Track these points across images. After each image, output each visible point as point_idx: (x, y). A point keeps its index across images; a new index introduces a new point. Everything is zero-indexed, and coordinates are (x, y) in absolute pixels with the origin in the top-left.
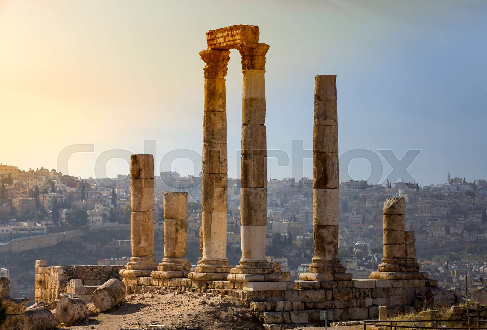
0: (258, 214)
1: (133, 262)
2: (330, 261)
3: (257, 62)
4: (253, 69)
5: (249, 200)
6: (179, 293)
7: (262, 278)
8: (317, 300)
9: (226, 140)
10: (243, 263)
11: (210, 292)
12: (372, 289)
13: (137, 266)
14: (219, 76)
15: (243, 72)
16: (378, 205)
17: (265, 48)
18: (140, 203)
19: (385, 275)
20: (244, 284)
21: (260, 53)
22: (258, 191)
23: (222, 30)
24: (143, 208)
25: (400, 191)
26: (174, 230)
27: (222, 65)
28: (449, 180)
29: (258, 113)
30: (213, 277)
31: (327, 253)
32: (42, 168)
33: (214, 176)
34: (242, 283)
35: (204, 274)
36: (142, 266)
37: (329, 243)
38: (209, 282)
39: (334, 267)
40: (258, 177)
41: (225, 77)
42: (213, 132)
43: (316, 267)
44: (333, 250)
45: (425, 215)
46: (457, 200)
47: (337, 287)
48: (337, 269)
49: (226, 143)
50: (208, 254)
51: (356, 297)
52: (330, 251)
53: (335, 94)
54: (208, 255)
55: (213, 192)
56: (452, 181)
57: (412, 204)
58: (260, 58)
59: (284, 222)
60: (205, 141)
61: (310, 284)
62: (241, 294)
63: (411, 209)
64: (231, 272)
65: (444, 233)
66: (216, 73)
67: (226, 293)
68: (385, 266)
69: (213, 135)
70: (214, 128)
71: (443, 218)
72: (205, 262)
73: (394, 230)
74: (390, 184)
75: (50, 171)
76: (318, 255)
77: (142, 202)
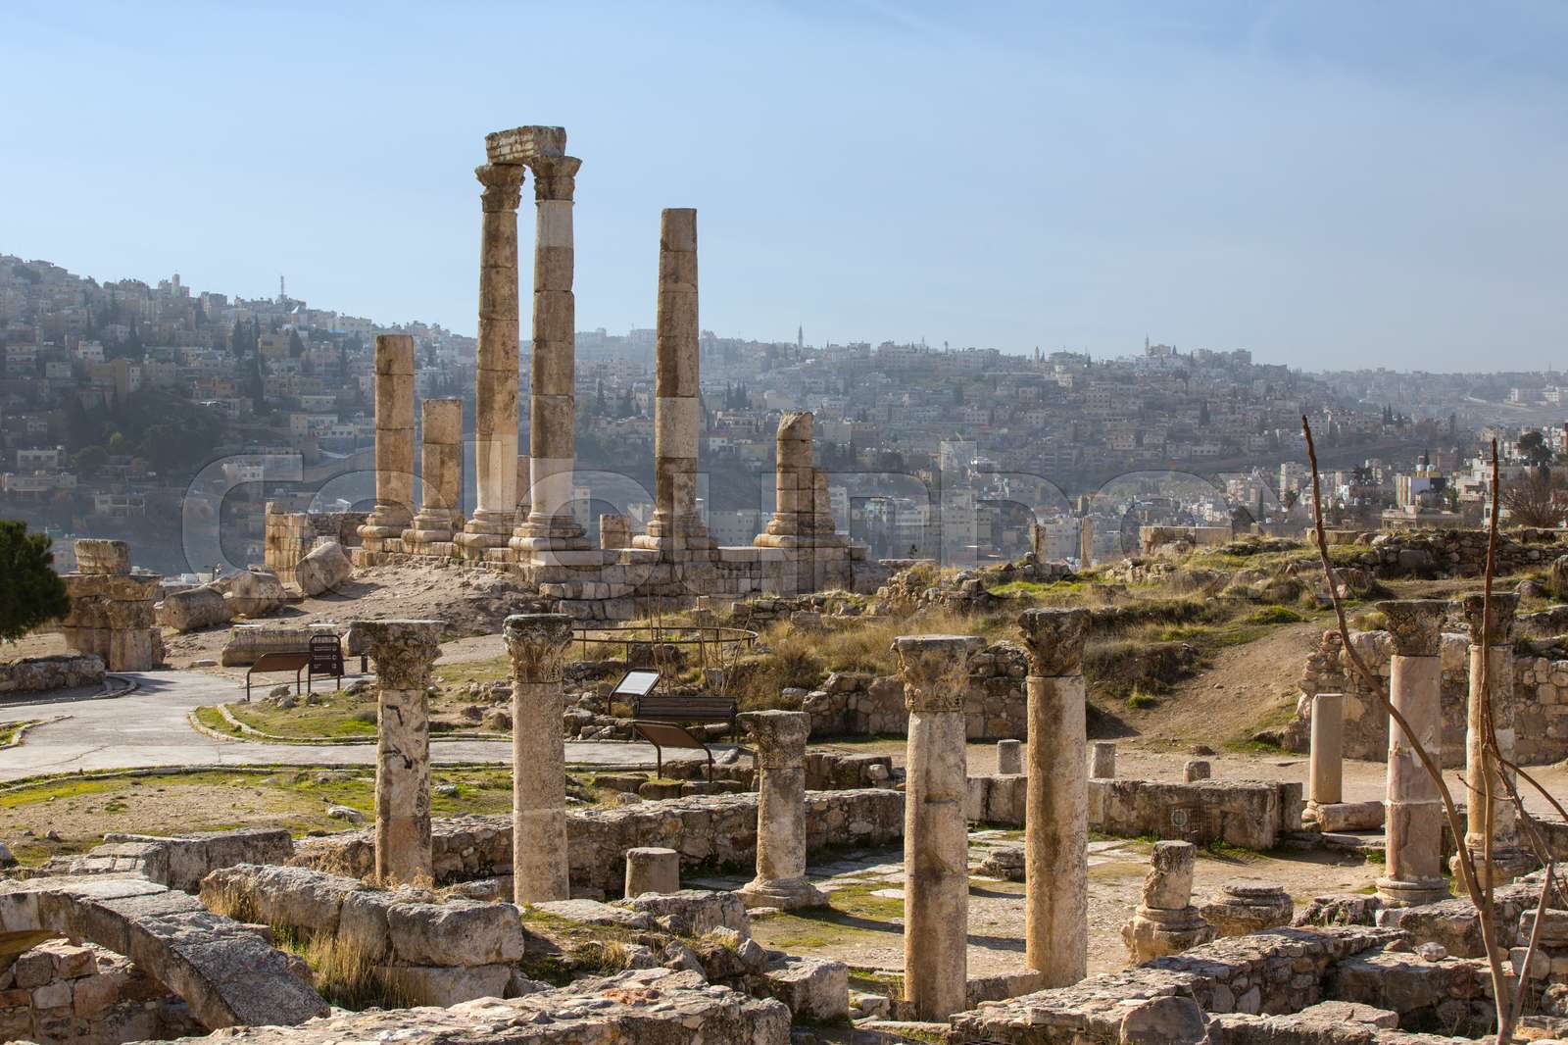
0: (557, 439)
1: (378, 514)
2: (682, 517)
3: (560, 188)
4: (553, 199)
5: (542, 416)
6: (437, 567)
7: (562, 544)
8: (656, 582)
9: (517, 315)
10: (534, 520)
11: (484, 566)
12: (751, 563)
13: (384, 521)
14: (507, 209)
15: (537, 204)
16: (1017, 392)
17: (573, 164)
18: (389, 416)
19: (775, 540)
20: (533, 553)
21: (564, 173)
22: (558, 402)
23: (507, 134)
24: (395, 424)
25: (1057, 368)
26: (438, 462)
27: (511, 189)
28: (1147, 349)
29: (559, 273)
30: (491, 542)
31: (676, 504)
32: (415, 322)
33: (495, 375)
34: (530, 552)
35: (476, 536)
36: (392, 520)
37: (681, 488)
38: (484, 550)
39: (688, 527)
40: (559, 378)
41: (516, 211)
42: (494, 301)
43: (657, 526)
44: (686, 499)
45: (1100, 411)
46: (1155, 386)
47: (692, 560)
48: (692, 530)
49: (517, 320)
50: (486, 502)
51: (723, 576)
52: (681, 501)
53: (695, 240)
54: (484, 506)
55: (493, 401)
56: (1153, 351)
57: (1077, 392)
58: (566, 180)
59: (845, 422)
60: (482, 315)
61: (645, 555)
62: (526, 572)
63: (1075, 401)
64: (514, 533)
65: (1133, 444)
66: (501, 204)
67: (506, 569)
68: (777, 526)
69: (494, 306)
70: (496, 294)
71: (1131, 416)
72: (481, 516)
73: (793, 466)
74: (1041, 355)
75: (429, 327)
76: (662, 506)
77: (393, 414)
